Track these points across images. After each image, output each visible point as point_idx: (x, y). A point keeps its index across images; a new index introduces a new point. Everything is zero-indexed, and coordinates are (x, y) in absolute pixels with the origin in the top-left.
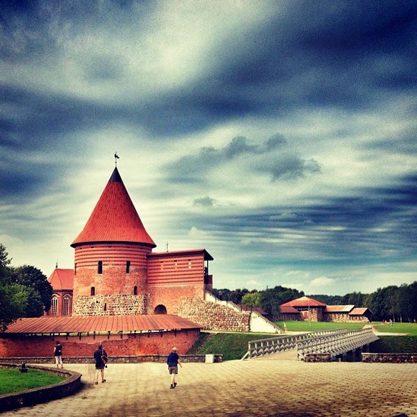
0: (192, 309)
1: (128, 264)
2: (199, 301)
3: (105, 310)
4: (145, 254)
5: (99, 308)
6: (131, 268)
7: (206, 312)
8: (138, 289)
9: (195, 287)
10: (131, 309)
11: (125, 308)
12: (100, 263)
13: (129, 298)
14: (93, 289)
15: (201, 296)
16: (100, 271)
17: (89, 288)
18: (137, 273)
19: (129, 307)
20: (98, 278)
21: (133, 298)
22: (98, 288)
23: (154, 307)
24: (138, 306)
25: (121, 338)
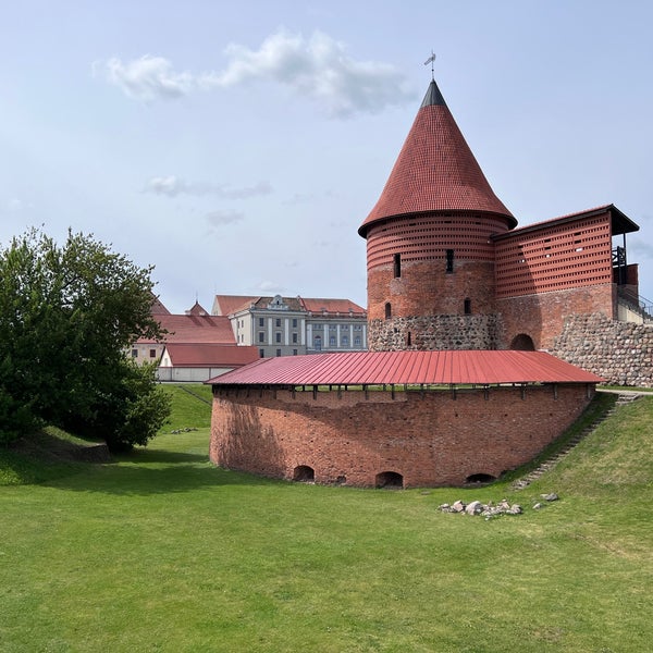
0: (586, 342)
1: (450, 255)
2: (603, 323)
3: (409, 344)
4: (488, 234)
5: (400, 342)
6: (458, 263)
7: (621, 348)
8: (474, 304)
9: (593, 292)
10: (458, 343)
11: (447, 341)
12: (397, 257)
13: (453, 321)
14: (388, 306)
15: (607, 310)
17: (383, 305)
18: (469, 273)
19: (456, 338)
20: (395, 286)
21: (462, 321)
22: (398, 306)
23: (511, 338)
24: (473, 338)
25: (393, 398)
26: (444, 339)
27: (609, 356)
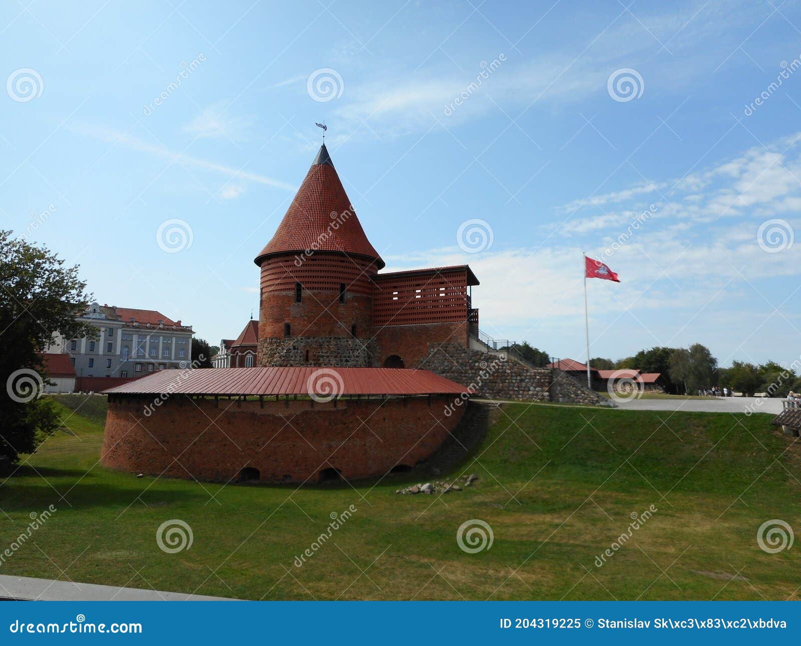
1: (343, 288)
2: (460, 350)
3: (307, 360)
5: (298, 358)
6: (348, 295)
7: (472, 369)
8: (359, 329)
9: (453, 327)
10: (347, 361)
11: (338, 359)
12: (298, 285)
13: (343, 342)
14: (288, 327)
15: (463, 341)
16: (299, 298)
17: (282, 325)
18: (356, 304)
19: (345, 357)
20: (295, 310)
21: (350, 342)
22: (296, 326)
23: (384, 358)
24: (357, 357)
25: (335, 406)
26: (336, 357)
27: (463, 375)
